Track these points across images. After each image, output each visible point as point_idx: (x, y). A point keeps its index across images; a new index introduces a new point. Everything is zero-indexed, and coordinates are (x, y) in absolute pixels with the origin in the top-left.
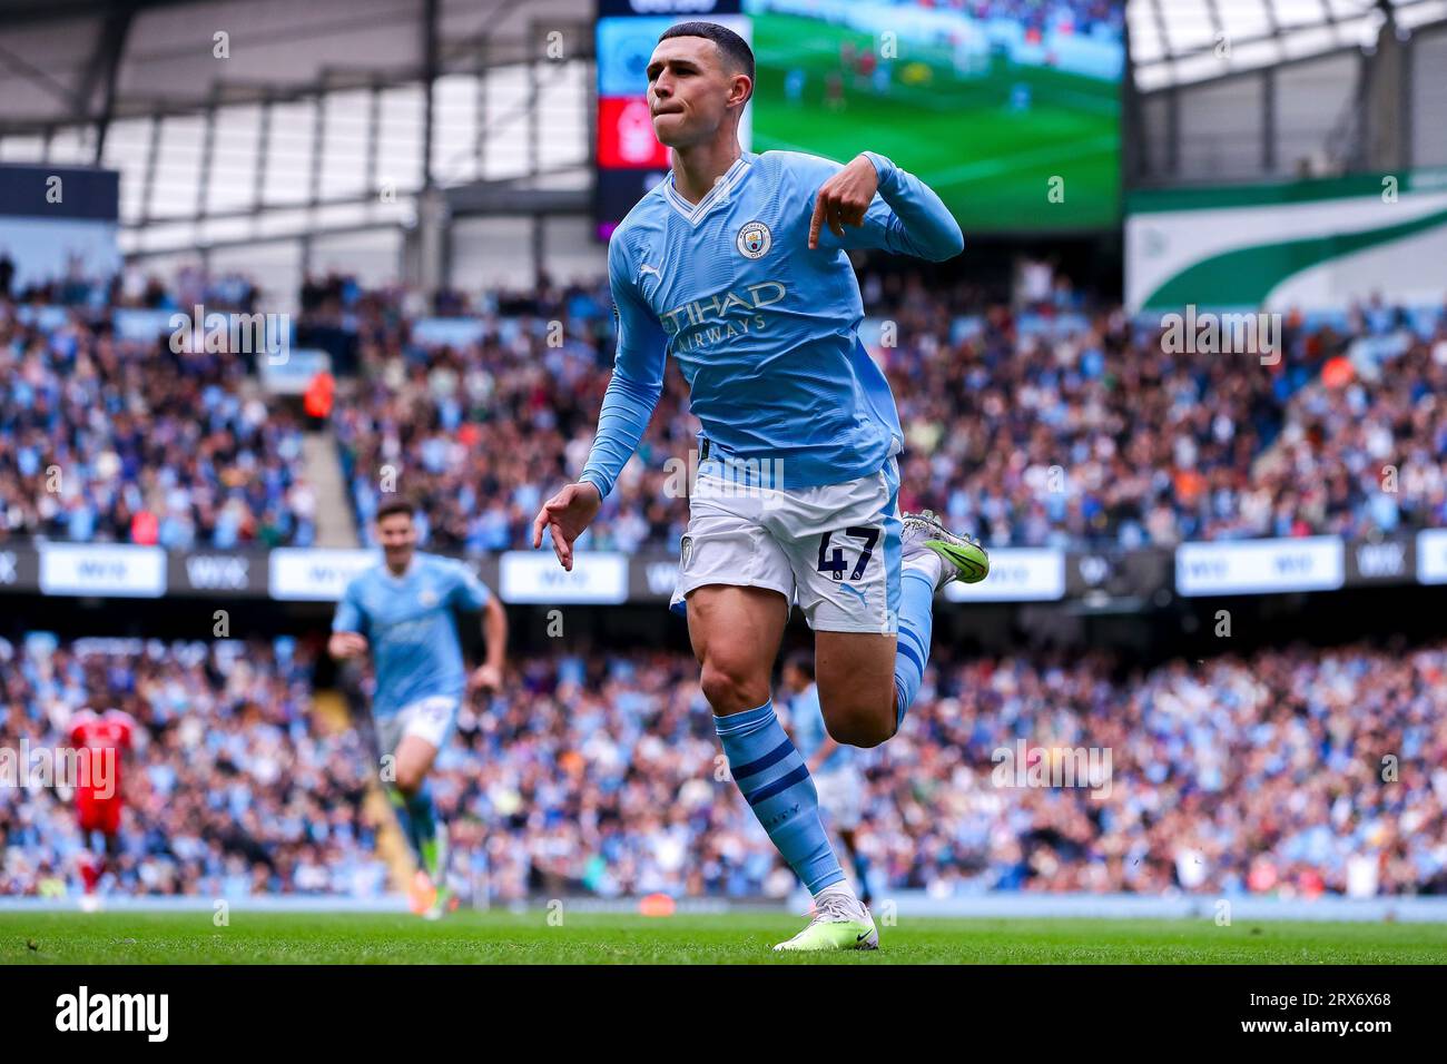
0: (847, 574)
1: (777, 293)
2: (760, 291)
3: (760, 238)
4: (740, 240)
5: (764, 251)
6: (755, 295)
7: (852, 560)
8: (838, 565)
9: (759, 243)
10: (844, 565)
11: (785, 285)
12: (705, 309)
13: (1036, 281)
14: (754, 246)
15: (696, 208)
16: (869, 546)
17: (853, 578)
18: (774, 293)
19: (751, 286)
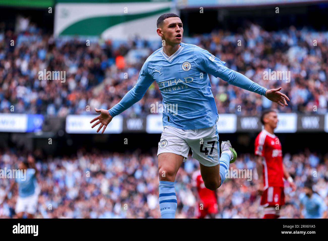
0: (209, 153)
1: (191, 79)
2: (187, 79)
3: (188, 66)
4: (183, 66)
5: (189, 69)
6: (186, 80)
7: (209, 150)
8: (206, 151)
9: (188, 67)
10: (208, 151)
11: (194, 78)
12: (172, 82)
13: (23, 24)
14: (187, 68)
15: (170, 57)
16: (213, 145)
17: (210, 154)
18: (190, 79)
19: (185, 78)
